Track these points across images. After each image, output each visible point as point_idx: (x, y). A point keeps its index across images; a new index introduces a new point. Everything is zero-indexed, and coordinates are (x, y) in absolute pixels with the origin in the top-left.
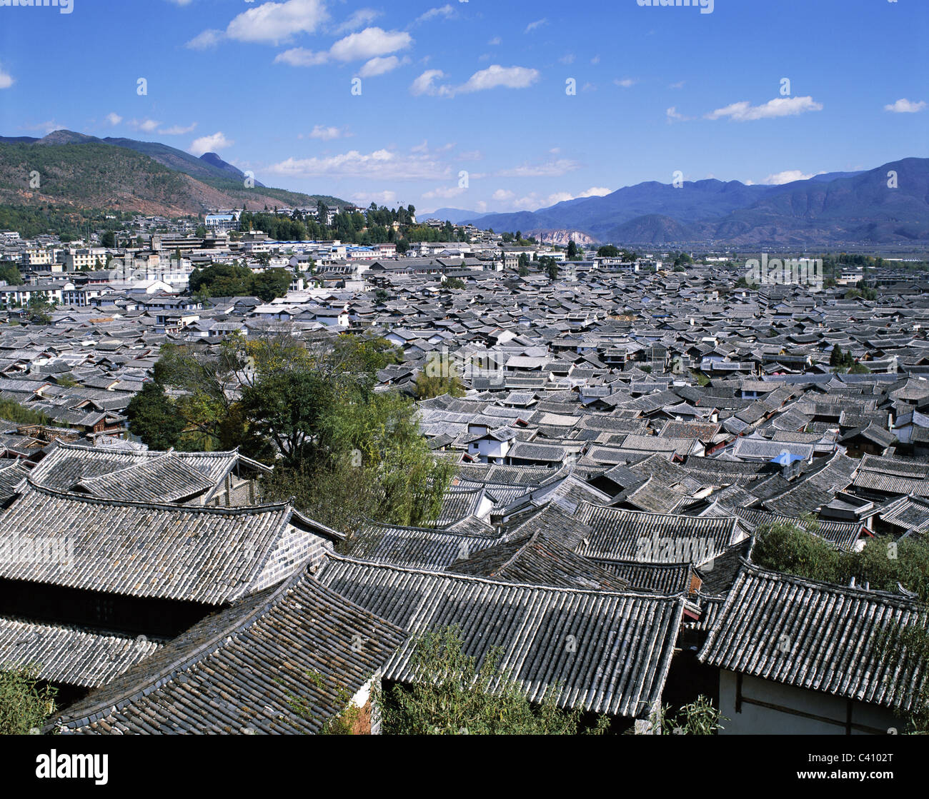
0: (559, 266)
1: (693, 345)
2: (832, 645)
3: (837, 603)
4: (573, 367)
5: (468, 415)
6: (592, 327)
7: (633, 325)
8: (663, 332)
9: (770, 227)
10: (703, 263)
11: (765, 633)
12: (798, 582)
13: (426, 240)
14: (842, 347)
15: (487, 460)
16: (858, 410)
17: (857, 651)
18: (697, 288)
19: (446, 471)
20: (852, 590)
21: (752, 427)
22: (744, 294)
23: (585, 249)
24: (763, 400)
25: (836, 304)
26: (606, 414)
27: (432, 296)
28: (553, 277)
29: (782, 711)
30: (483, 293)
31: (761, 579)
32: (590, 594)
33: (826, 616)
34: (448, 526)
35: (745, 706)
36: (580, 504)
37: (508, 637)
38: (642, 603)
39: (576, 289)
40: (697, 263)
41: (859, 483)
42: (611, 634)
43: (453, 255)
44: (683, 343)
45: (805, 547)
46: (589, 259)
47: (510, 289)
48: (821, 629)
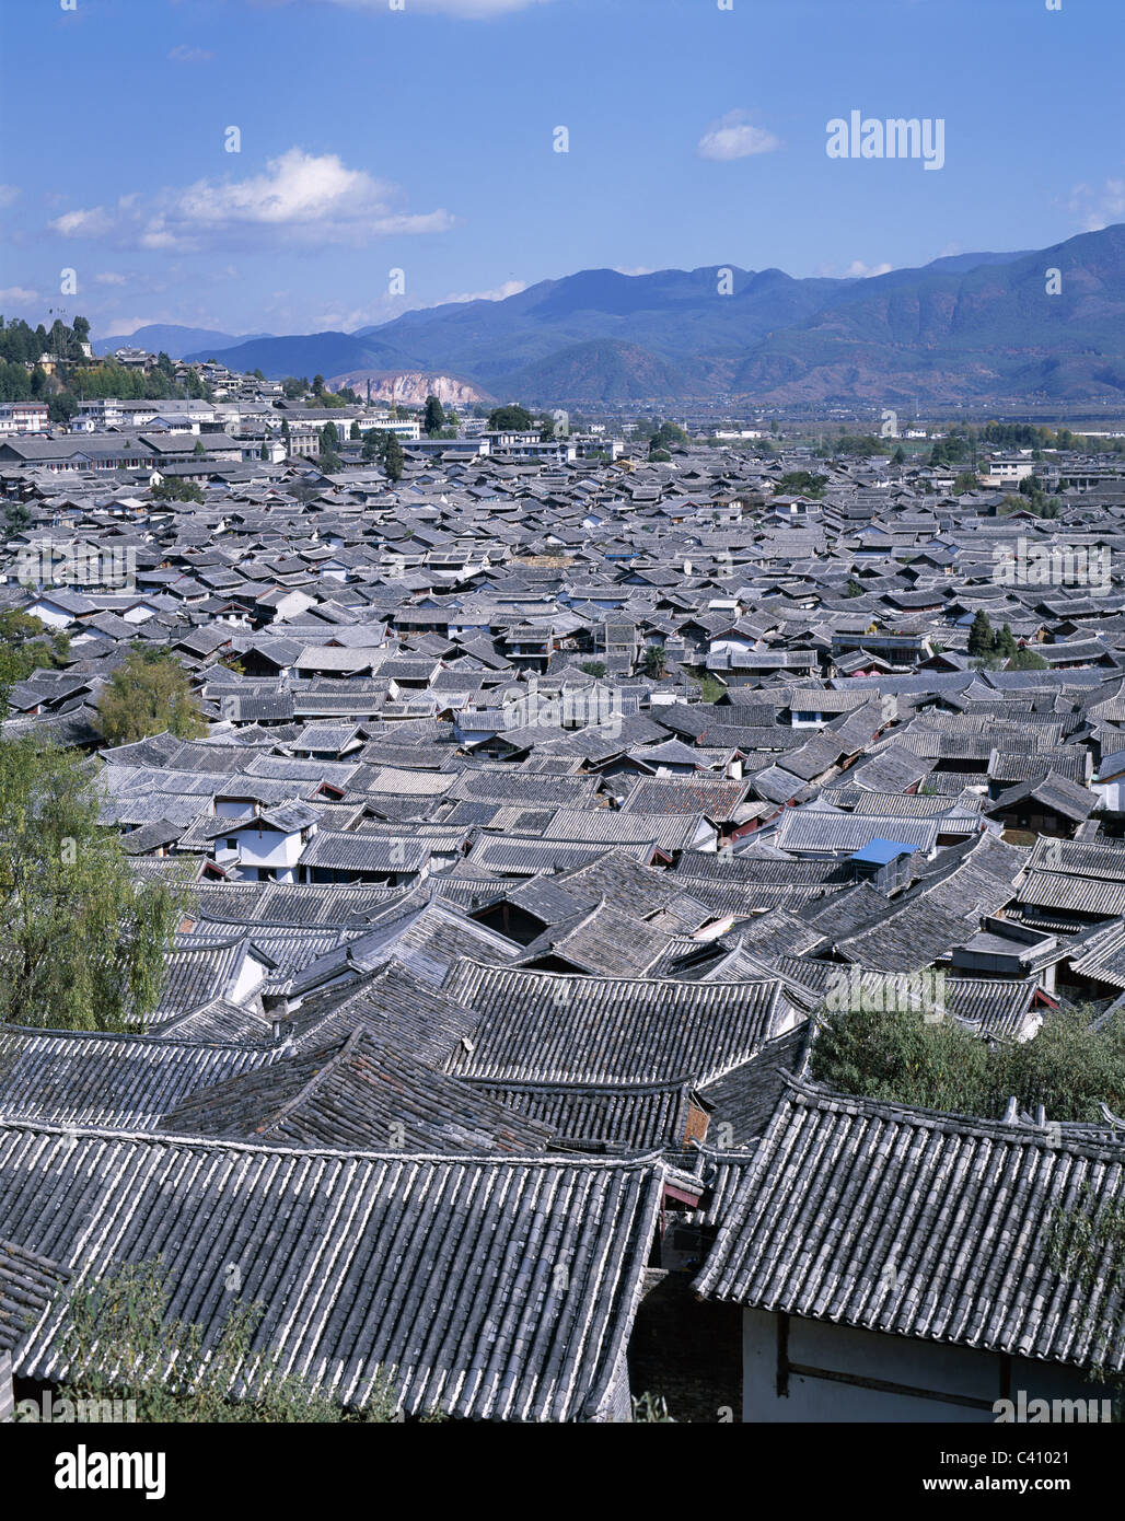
0: (405, 451)
1: (692, 616)
2: (968, 1244)
3: (976, 1156)
4: (438, 669)
5: (214, 776)
6: (478, 581)
7: (564, 575)
8: (629, 590)
9: (845, 367)
10: (709, 443)
11: (834, 1226)
12: (898, 1117)
13: (115, 394)
14: (991, 617)
15: (256, 875)
16: (1025, 746)
17: (1019, 1254)
18: (698, 496)
19: (159, 906)
20: (1008, 1129)
21: (812, 786)
22: (794, 508)
23: (464, 414)
24: (835, 729)
25: (980, 528)
26: (511, 766)
27: (129, 519)
28: (393, 475)
29: (869, 1387)
30: (241, 510)
31: (823, 1113)
32: (467, 1165)
33: (956, 1184)
34: (169, 1023)
35: (794, 1382)
36: (455, 965)
37: (291, 1267)
38: (578, 1177)
39: (444, 499)
40: (698, 443)
41: (1029, 898)
42: (514, 1248)
43: (176, 427)
44: (669, 613)
45: (919, 1039)
46: (469, 435)
47: (303, 500)
48: (946, 1211)
